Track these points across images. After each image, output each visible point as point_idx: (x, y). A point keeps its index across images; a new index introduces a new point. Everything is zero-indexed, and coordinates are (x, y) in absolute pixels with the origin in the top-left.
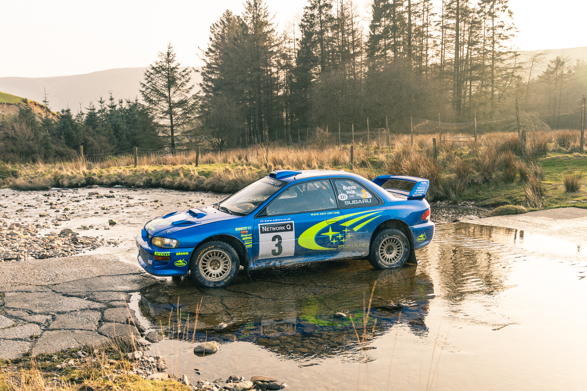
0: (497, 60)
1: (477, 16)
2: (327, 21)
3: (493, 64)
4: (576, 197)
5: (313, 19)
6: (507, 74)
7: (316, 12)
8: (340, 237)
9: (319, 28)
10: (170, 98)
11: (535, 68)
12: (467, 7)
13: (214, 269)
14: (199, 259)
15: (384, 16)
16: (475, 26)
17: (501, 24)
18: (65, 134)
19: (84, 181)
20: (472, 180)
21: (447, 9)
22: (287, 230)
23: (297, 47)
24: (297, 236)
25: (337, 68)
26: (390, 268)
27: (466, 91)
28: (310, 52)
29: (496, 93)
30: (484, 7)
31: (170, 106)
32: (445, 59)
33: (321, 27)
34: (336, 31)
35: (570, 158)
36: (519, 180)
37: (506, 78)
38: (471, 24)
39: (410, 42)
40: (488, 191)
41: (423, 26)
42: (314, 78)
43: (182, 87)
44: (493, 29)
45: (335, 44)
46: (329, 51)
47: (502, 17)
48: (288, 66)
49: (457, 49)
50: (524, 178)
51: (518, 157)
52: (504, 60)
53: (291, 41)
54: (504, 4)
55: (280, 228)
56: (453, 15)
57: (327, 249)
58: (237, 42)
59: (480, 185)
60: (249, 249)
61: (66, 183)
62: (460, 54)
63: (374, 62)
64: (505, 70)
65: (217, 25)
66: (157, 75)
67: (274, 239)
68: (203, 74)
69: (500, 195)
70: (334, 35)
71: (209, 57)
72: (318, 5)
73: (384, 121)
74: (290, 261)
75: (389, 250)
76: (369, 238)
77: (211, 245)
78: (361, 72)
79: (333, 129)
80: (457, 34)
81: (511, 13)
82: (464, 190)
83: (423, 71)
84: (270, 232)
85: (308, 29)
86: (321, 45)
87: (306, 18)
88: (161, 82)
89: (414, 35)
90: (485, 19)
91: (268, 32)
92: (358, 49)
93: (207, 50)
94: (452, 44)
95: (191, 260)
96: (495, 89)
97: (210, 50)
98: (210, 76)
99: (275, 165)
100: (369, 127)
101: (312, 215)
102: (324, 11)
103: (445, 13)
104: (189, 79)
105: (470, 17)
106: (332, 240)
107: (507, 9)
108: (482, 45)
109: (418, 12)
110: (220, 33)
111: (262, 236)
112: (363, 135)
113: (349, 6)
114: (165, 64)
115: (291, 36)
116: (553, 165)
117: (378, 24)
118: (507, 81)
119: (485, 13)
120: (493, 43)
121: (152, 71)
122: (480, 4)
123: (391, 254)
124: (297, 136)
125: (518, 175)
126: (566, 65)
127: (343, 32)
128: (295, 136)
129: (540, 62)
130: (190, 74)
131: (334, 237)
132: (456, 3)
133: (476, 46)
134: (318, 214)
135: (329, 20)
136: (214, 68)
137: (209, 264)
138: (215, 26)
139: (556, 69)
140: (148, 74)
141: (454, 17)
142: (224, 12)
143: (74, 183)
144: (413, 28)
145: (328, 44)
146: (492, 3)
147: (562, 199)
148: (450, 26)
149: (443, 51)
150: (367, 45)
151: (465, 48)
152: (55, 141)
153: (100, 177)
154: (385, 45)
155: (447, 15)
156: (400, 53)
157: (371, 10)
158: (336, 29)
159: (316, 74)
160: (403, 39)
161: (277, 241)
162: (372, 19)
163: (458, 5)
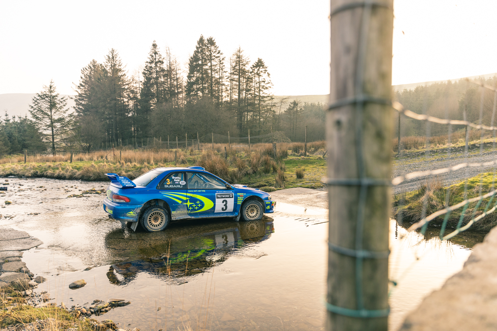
0: (262, 101)
1: (250, 75)
2: (160, 71)
3: (260, 103)
4: (302, 181)
5: (152, 70)
6: (267, 109)
7: (153, 65)
9: (156, 75)
10: (51, 116)
11: (282, 106)
12: (244, 69)
15: (196, 71)
16: (249, 80)
17: (263, 80)
20: (247, 172)
21: (233, 69)
23: (141, 86)
25: (167, 101)
27: (245, 118)
28: (150, 90)
29: (262, 120)
30: (254, 70)
31: (51, 121)
32: (233, 98)
33: (157, 75)
34: (166, 78)
35: (299, 159)
36: (272, 171)
37: (267, 112)
38: (247, 79)
39: (212, 87)
40: (256, 178)
41: (220, 78)
42: (152, 106)
43: (61, 109)
44: (259, 82)
45: (166, 86)
46: (162, 90)
47: (264, 76)
48: (135, 98)
49: (239, 93)
50: (275, 170)
51: (272, 158)
52: (266, 101)
53: (137, 82)
54: (265, 69)
56: (236, 73)
58: (100, 81)
59: (251, 174)
62: (241, 96)
63: (190, 98)
64: (266, 107)
65: (86, 69)
66: (42, 101)
68: (76, 100)
69: (262, 181)
70: (165, 80)
71: (80, 90)
72: (155, 61)
73: (196, 134)
78: (182, 104)
79: (165, 139)
80: (239, 84)
81: (269, 74)
83: (220, 105)
85: (148, 76)
86: (157, 86)
87: (146, 68)
88: (45, 105)
89: (214, 83)
90: (255, 76)
91: (122, 76)
92: (180, 90)
93: (79, 85)
94: (236, 90)
96: (261, 117)
97: (81, 85)
98: (81, 102)
99: (126, 163)
100: (187, 138)
102: (158, 65)
103: (232, 72)
104: (66, 104)
105: (246, 75)
107: (267, 72)
108: (253, 92)
109: (216, 70)
110: (88, 74)
112: (183, 143)
113: (175, 63)
114: (48, 93)
115: (137, 79)
116: (291, 163)
117: (193, 75)
118: (268, 113)
119: (255, 73)
120: (260, 90)
121: (38, 98)
122: (252, 68)
124: (141, 143)
125: (272, 169)
126: (299, 105)
127: (171, 79)
128: (140, 143)
129: (285, 103)
130: (66, 101)
132: (238, 66)
133: (250, 92)
135: (162, 71)
136: (84, 97)
138: (85, 69)
139: (294, 107)
140: (35, 99)
141: (237, 74)
142: (92, 61)
144: (214, 79)
145: (161, 86)
146: (258, 68)
147: (295, 183)
148: (235, 79)
149: (231, 94)
150: (185, 88)
151: (244, 93)
154: (197, 88)
155: (233, 73)
156: (206, 94)
157: (188, 66)
158: (166, 77)
159: (154, 104)
160: (208, 85)
162: (189, 72)
163: (239, 67)
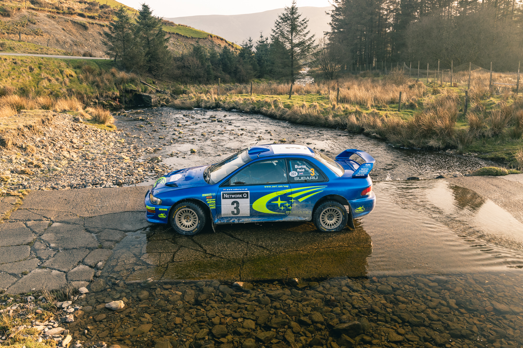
8: (287, 205)
10: (292, 40)
13: (187, 222)
14: (176, 214)
18: (223, 63)
19: (214, 105)
22: (243, 198)
24: (252, 202)
26: (329, 232)
31: (292, 46)
55: (238, 196)
57: (277, 213)
60: (213, 210)
61: (203, 105)
66: (284, 24)
67: (233, 203)
74: (246, 220)
75: (330, 217)
76: (312, 208)
77: (184, 205)
82: (471, 142)
84: (230, 198)
88: (286, 28)
95: (170, 214)
101: (265, 187)
106: (281, 207)
111: (223, 201)
114: (290, 15)
121: (280, 21)
123: (331, 220)
128: (389, 68)
131: (282, 205)
134: (270, 187)
137: (183, 218)
140: (277, 22)
143: (208, 105)
152: (215, 69)
153: (224, 102)
161: (235, 205)
